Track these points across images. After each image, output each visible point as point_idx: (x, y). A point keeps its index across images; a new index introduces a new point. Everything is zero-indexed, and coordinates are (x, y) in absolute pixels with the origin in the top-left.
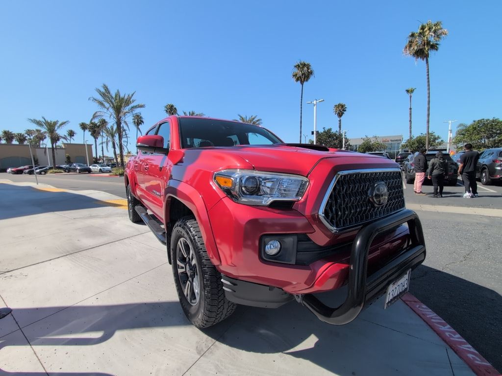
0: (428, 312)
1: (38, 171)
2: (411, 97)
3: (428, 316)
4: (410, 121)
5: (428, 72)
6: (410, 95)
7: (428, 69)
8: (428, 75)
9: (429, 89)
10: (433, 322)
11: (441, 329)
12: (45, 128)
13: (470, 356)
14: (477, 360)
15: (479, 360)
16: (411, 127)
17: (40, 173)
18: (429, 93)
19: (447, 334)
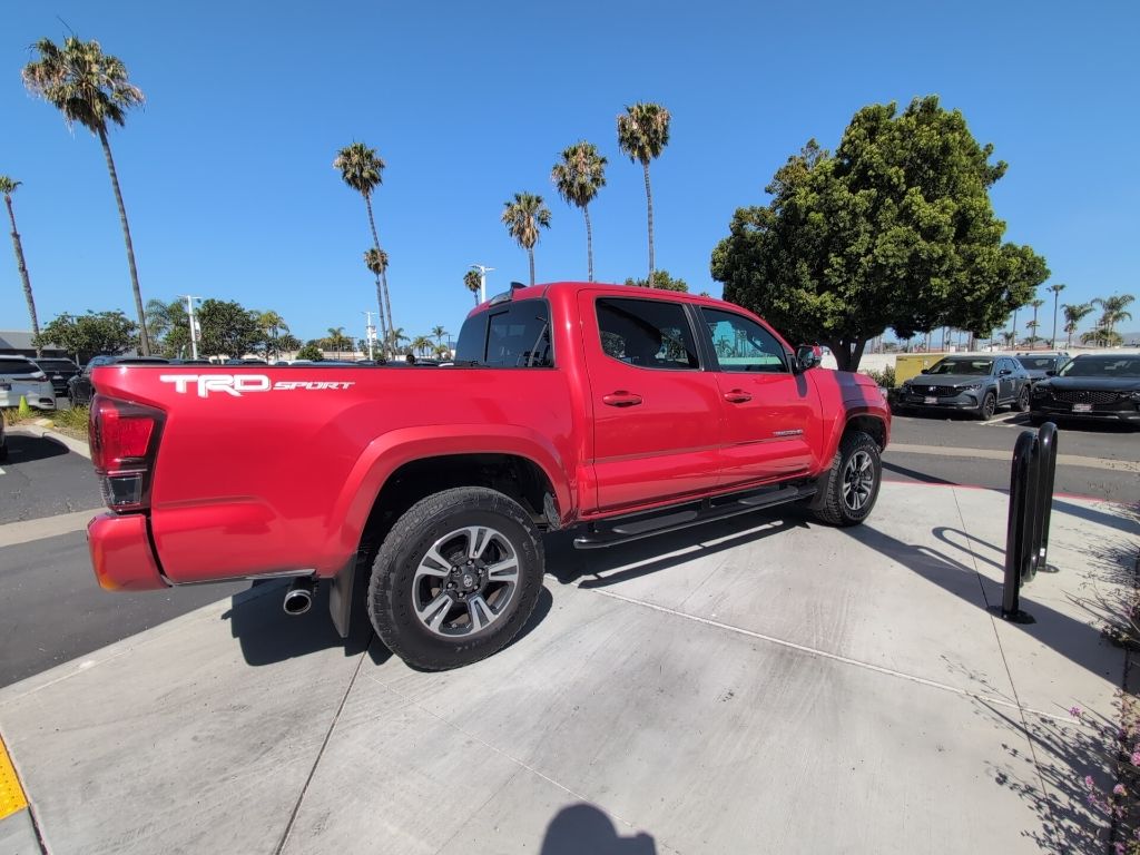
2: (9, 202)
4: (23, 269)
5: (113, 168)
6: (4, 194)
7: (111, 161)
8: (114, 175)
9: (123, 210)
16: (28, 285)
18: (125, 220)
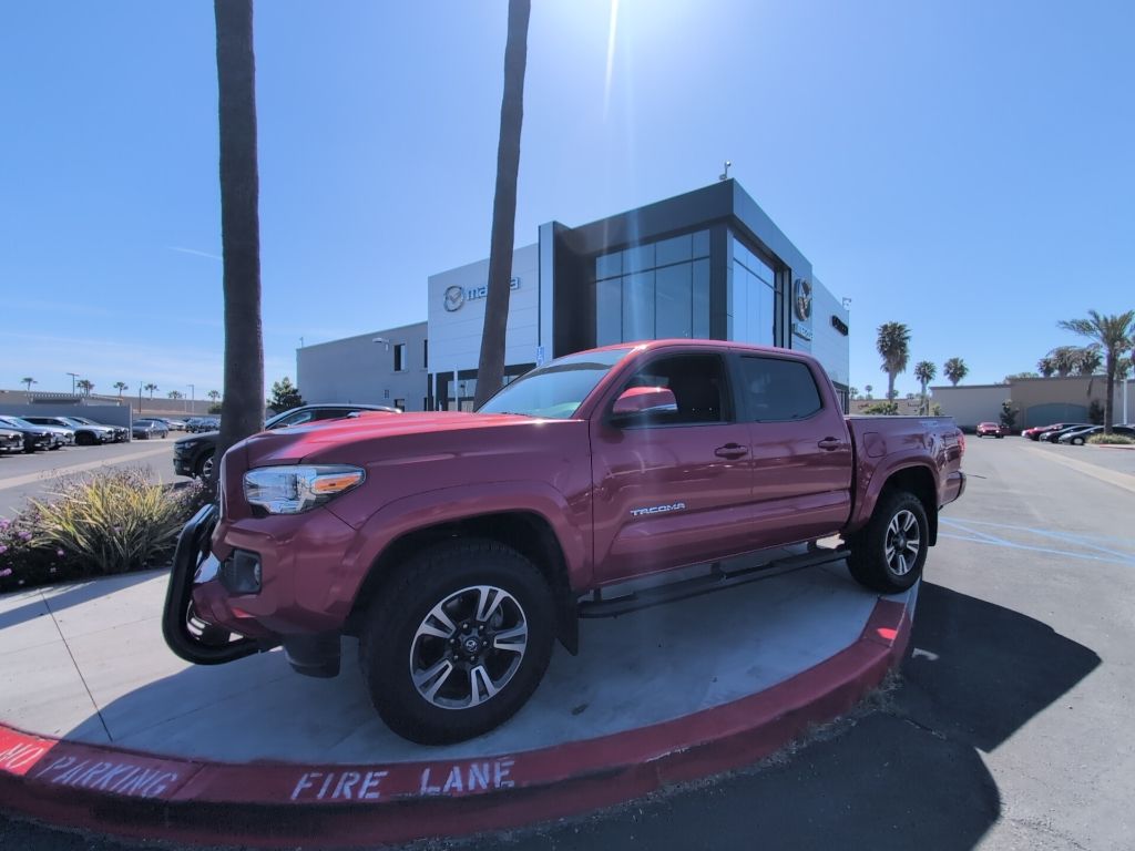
0: (150, 782)
1: (1069, 435)
3: (148, 771)
10: (135, 768)
11: (121, 766)
12: (1097, 336)
13: (72, 760)
14: (59, 764)
15: (57, 767)
17: (1072, 441)
19: (108, 765)
